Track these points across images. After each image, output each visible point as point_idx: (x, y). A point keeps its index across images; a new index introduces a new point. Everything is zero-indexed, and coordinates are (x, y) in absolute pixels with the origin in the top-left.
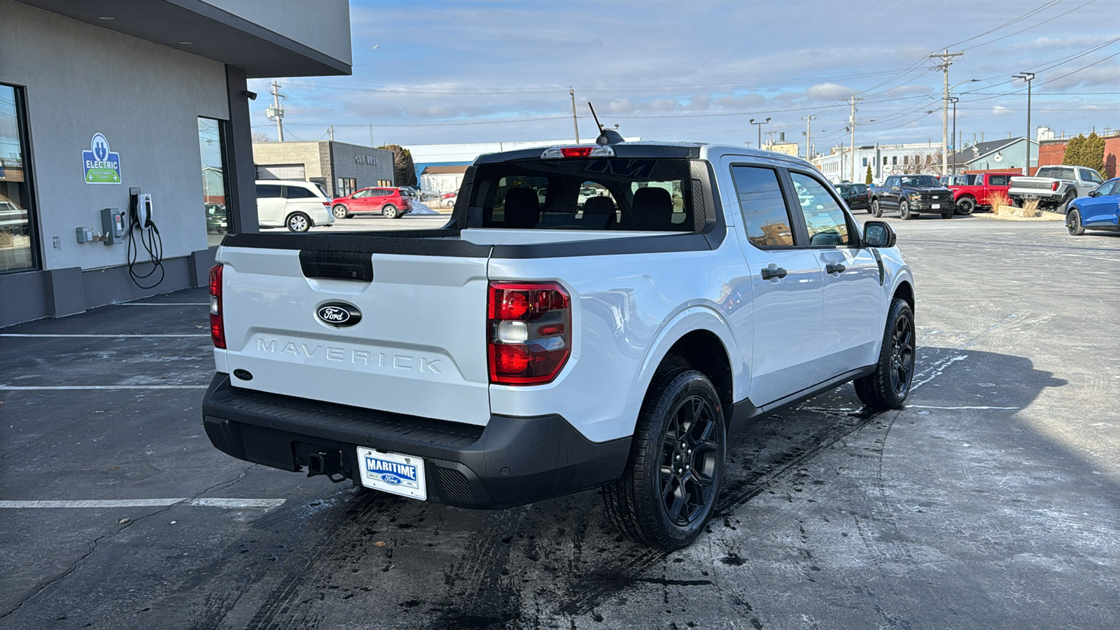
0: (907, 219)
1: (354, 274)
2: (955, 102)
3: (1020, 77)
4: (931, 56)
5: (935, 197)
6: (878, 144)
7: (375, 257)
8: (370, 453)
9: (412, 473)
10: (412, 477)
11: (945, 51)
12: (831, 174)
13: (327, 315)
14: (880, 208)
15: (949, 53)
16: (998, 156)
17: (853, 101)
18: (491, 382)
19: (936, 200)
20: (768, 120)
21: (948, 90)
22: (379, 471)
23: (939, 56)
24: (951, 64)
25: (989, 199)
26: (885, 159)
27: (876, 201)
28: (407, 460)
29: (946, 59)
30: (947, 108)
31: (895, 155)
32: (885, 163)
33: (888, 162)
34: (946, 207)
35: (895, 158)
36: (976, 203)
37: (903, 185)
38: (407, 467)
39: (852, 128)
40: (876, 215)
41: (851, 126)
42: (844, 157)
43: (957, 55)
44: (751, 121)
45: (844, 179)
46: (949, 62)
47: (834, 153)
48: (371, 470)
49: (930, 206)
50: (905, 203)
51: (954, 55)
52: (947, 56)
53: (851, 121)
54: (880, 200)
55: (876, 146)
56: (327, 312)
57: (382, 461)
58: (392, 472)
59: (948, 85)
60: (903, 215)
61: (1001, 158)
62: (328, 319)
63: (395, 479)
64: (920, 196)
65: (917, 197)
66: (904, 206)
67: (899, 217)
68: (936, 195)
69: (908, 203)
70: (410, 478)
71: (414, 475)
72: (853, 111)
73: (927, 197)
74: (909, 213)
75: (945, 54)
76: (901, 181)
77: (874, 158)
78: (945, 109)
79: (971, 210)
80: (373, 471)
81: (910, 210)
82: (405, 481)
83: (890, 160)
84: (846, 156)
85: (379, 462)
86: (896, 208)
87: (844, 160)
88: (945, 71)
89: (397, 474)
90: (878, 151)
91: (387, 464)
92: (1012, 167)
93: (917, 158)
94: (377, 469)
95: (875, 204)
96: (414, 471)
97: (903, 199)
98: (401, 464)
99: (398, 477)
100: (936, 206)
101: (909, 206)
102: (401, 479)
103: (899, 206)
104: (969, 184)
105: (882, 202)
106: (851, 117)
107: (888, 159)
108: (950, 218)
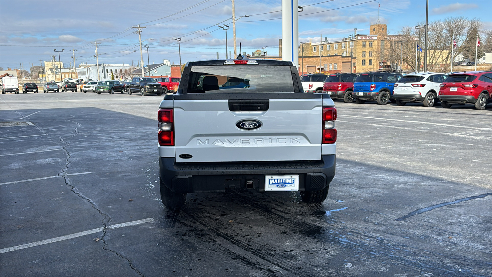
0: (144, 96)
1: (259, 108)
2: (148, 48)
3: (175, 39)
4: (133, 27)
5: (155, 87)
6: (103, 64)
7: (271, 100)
8: (272, 177)
9: (292, 181)
10: (292, 183)
11: (139, 26)
12: (83, 76)
13: (245, 125)
14: (131, 91)
15: (140, 27)
16: (156, 71)
17: (96, 44)
18: (322, 143)
19: (155, 88)
20: (63, 50)
21: (141, 42)
22: (276, 183)
23: (137, 28)
24: (142, 31)
25: (173, 88)
26: (107, 70)
27: (128, 88)
28: (291, 177)
29: (139, 29)
30: (142, 50)
31: (111, 69)
32: (107, 72)
33: (109, 72)
34: (159, 91)
35: (111, 70)
36: (167, 89)
37: (141, 81)
38: (290, 180)
39: (97, 56)
40: (129, 94)
41: (96, 55)
42: (88, 69)
43: (143, 28)
44: (55, 50)
45: (89, 79)
46: (141, 31)
47: (81, 67)
48: (271, 184)
49: (154, 90)
50: (143, 89)
51: (142, 28)
52: (140, 28)
53: (96, 53)
54: (131, 88)
55: (102, 64)
56: (245, 124)
57: (277, 180)
58: (283, 183)
59: (141, 40)
60: (142, 94)
61: (157, 72)
62: (246, 127)
63: (284, 185)
64: (149, 86)
65: (147, 87)
66: (142, 90)
67: (141, 95)
68: (155, 86)
69: (145, 89)
70: (291, 184)
71: (293, 182)
72: (96, 48)
73: (152, 87)
74: (145, 93)
75: (139, 27)
76: (140, 80)
77: (102, 70)
78: (141, 50)
79: (166, 92)
80: (273, 184)
81: (145, 92)
82: (288, 185)
83: (109, 71)
84: (89, 68)
85: (276, 180)
86: (139, 91)
87: (88, 70)
88: (139, 34)
89: (285, 183)
90: (104, 67)
91: (280, 180)
92: (162, 75)
93: (121, 70)
94: (275, 183)
95: (128, 89)
96: (294, 180)
97: (142, 87)
98: (287, 179)
99: (285, 184)
100: (156, 90)
101: (145, 91)
102: (287, 185)
103: (140, 90)
104: (163, 81)
105: (132, 89)
106: (96, 51)
107: (108, 70)
108: (161, 95)
